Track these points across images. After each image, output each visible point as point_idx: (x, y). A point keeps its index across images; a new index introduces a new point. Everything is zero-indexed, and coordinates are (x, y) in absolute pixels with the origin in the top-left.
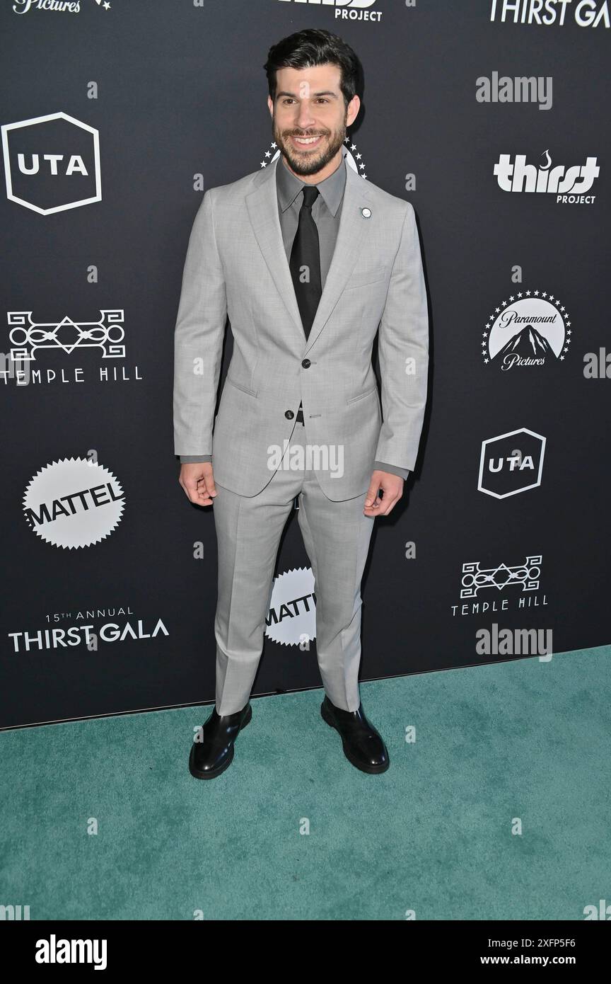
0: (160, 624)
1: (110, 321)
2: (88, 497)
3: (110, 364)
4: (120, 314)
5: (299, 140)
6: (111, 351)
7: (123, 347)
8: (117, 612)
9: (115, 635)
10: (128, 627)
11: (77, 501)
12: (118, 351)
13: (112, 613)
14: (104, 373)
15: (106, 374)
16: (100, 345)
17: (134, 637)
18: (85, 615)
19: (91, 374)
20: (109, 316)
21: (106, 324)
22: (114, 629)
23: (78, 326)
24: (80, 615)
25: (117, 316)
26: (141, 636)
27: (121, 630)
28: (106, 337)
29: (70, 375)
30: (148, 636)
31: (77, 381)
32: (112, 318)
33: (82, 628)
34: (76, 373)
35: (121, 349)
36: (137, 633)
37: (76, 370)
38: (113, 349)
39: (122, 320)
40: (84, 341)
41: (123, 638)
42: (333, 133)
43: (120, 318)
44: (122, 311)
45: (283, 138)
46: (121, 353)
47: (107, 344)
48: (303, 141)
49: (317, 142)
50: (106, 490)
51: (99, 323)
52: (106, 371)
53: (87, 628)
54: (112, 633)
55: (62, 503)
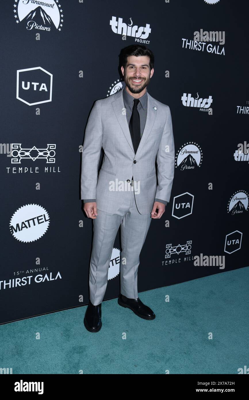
0: (59, 274)
1: (50, 148)
2: (36, 220)
3: (49, 165)
4: (54, 146)
5: (135, 81)
6: (50, 161)
7: (55, 159)
8: (42, 269)
9: (40, 280)
10: (46, 276)
11: (31, 222)
12: (52, 161)
13: (40, 270)
14: (46, 169)
15: (47, 170)
16: (46, 158)
17: (48, 280)
18: (29, 271)
19: (41, 170)
20: (50, 147)
21: (49, 150)
22: (40, 277)
23: (38, 150)
24: (28, 272)
25: (53, 147)
26: (51, 279)
27: (43, 277)
28: (49, 155)
29: (33, 170)
30: (54, 279)
31: (36, 172)
32: (51, 147)
33: (28, 277)
34: (36, 169)
35: (54, 160)
36: (49, 278)
37: (36, 168)
38: (51, 160)
39: (55, 148)
40: (40, 156)
41: (43, 281)
42: (147, 79)
43: (54, 147)
44: (55, 145)
45: (129, 80)
46: (53, 161)
47: (49, 158)
48: (136, 81)
49: (141, 82)
50: (43, 217)
51: (46, 149)
52: (47, 169)
53: (30, 277)
54: (40, 279)
55: (25, 223)
